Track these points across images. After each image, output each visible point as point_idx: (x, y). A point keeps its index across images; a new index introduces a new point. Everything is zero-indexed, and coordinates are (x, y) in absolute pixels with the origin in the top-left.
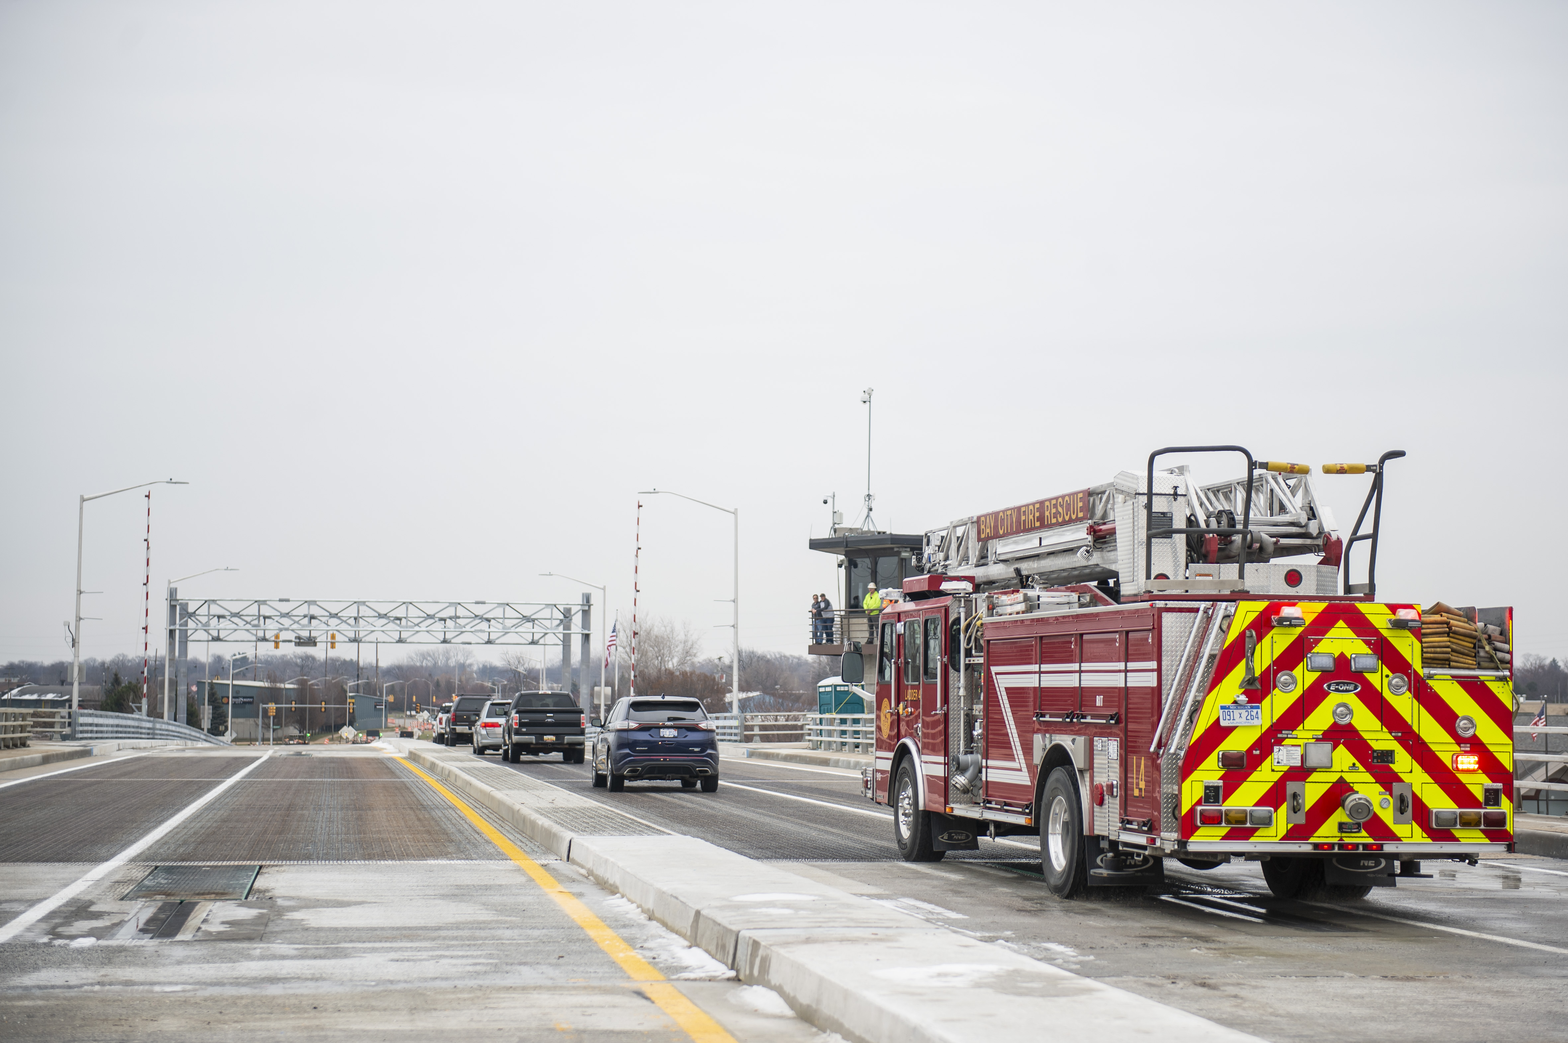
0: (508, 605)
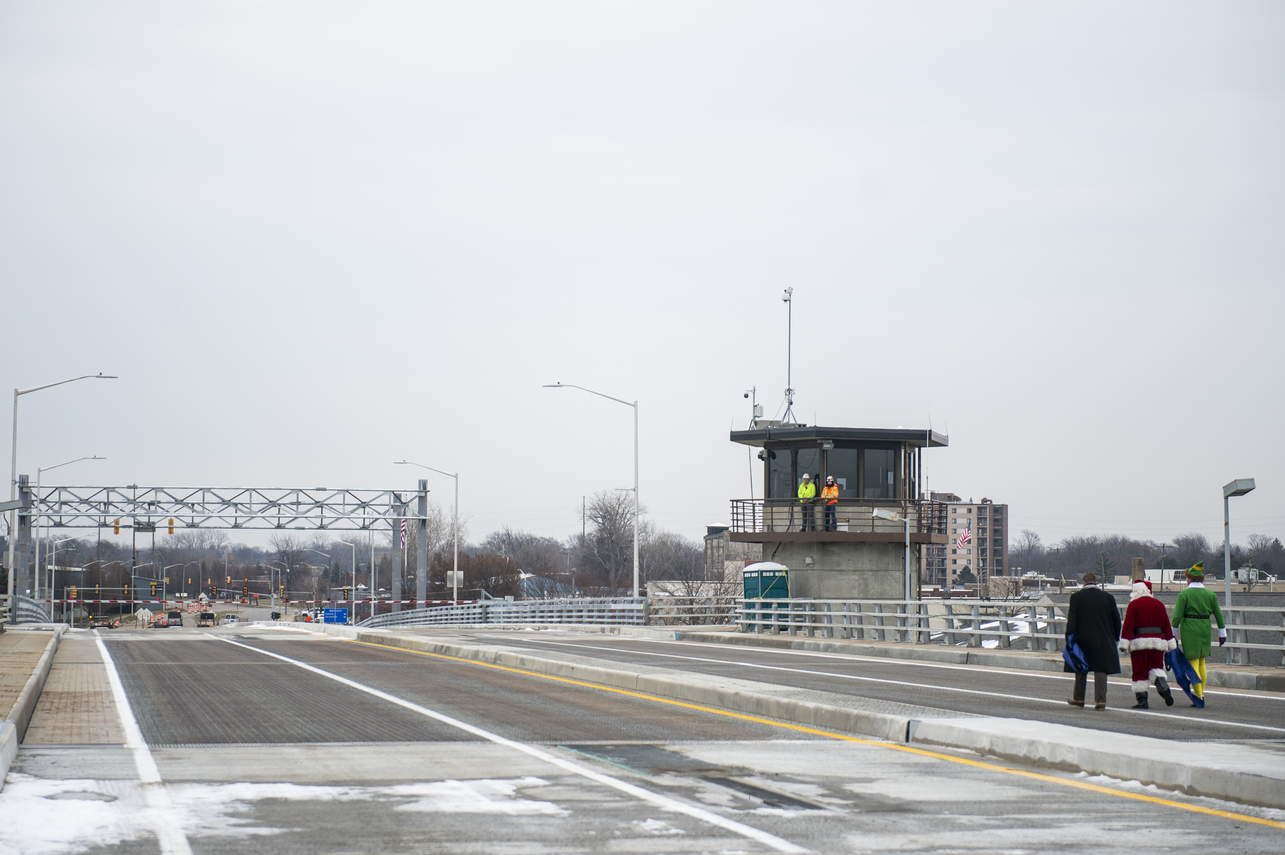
0: (347, 491)
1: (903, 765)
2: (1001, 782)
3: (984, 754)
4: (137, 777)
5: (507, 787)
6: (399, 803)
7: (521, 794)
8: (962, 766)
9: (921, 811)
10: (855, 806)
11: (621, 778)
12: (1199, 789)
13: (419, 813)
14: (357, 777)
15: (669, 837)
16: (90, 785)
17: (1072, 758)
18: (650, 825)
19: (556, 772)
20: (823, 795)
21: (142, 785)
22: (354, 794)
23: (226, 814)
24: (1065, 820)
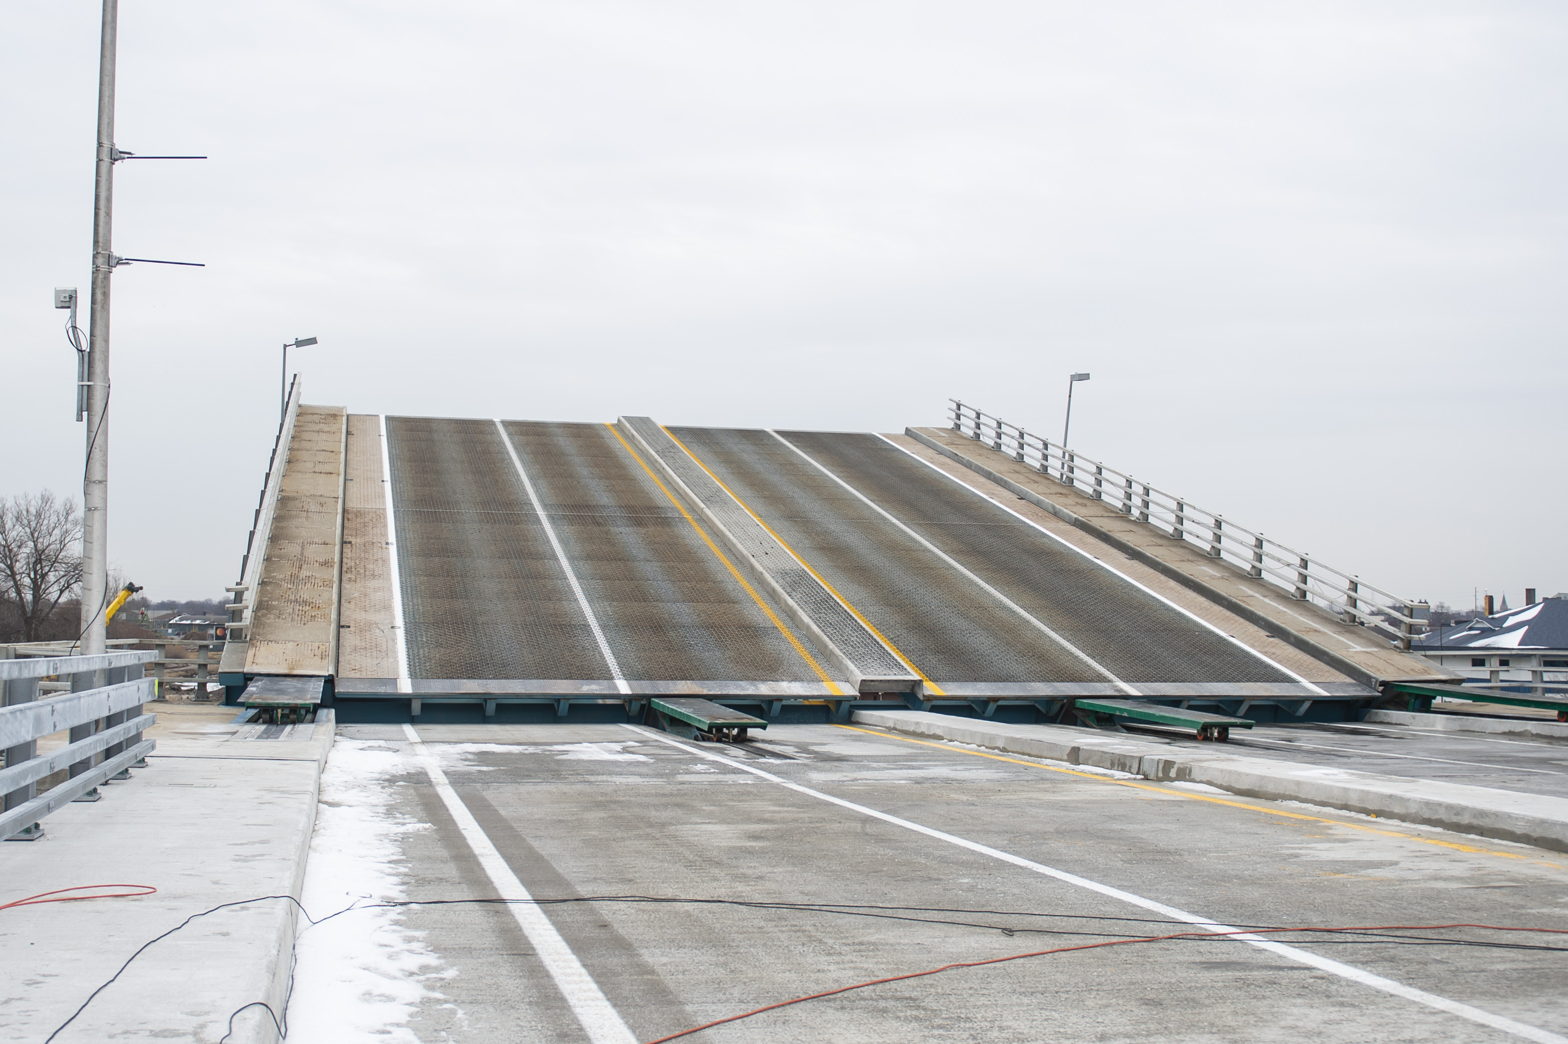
1: (843, 736)
2: (898, 745)
3: (890, 730)
4: (407, 739)
5: (618, 747)
6: (557, 755)
7: (625, 750)
8: (877, 736)
9: (852, 761)
10: (815, 758)
11: (682, 743)
12: (1009, 749)
13: (570, 760)
14: (531, 741)
15: (710, 773)
16: (382, 743)
17: (939, 732)
18: (700, 767)
19: (645, 739)
20: (797, 752)
21: (411, 743)
22: (531, 749)
23: (461, 760)
24: (931, 765)
